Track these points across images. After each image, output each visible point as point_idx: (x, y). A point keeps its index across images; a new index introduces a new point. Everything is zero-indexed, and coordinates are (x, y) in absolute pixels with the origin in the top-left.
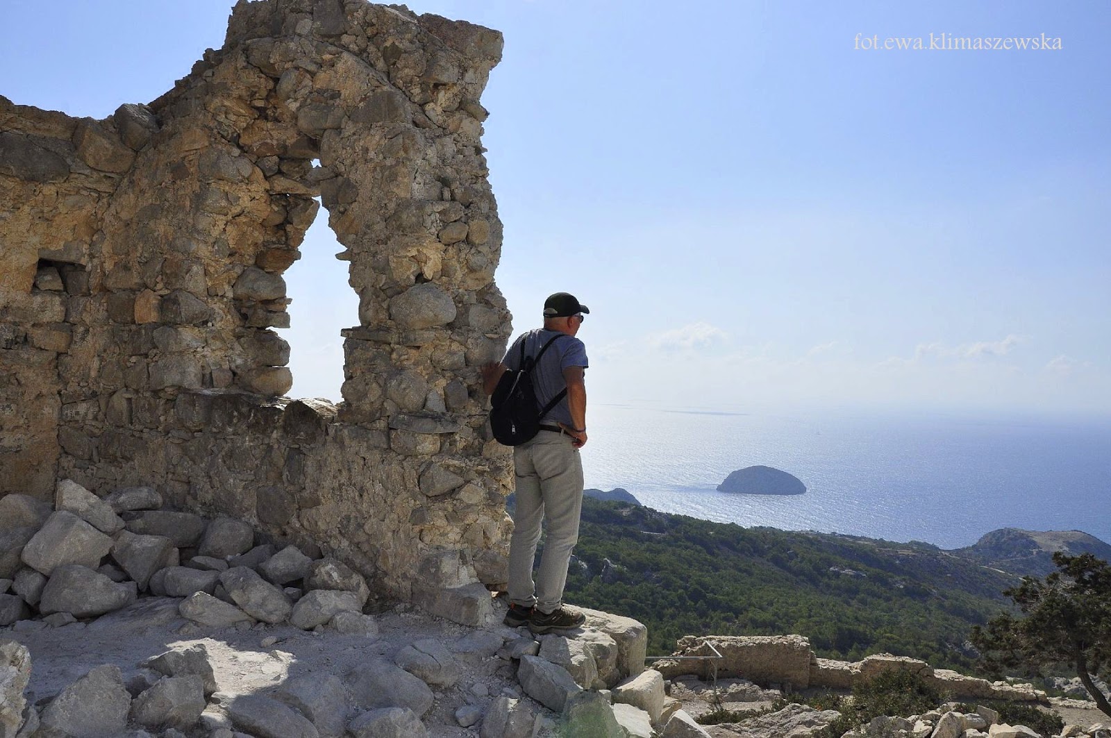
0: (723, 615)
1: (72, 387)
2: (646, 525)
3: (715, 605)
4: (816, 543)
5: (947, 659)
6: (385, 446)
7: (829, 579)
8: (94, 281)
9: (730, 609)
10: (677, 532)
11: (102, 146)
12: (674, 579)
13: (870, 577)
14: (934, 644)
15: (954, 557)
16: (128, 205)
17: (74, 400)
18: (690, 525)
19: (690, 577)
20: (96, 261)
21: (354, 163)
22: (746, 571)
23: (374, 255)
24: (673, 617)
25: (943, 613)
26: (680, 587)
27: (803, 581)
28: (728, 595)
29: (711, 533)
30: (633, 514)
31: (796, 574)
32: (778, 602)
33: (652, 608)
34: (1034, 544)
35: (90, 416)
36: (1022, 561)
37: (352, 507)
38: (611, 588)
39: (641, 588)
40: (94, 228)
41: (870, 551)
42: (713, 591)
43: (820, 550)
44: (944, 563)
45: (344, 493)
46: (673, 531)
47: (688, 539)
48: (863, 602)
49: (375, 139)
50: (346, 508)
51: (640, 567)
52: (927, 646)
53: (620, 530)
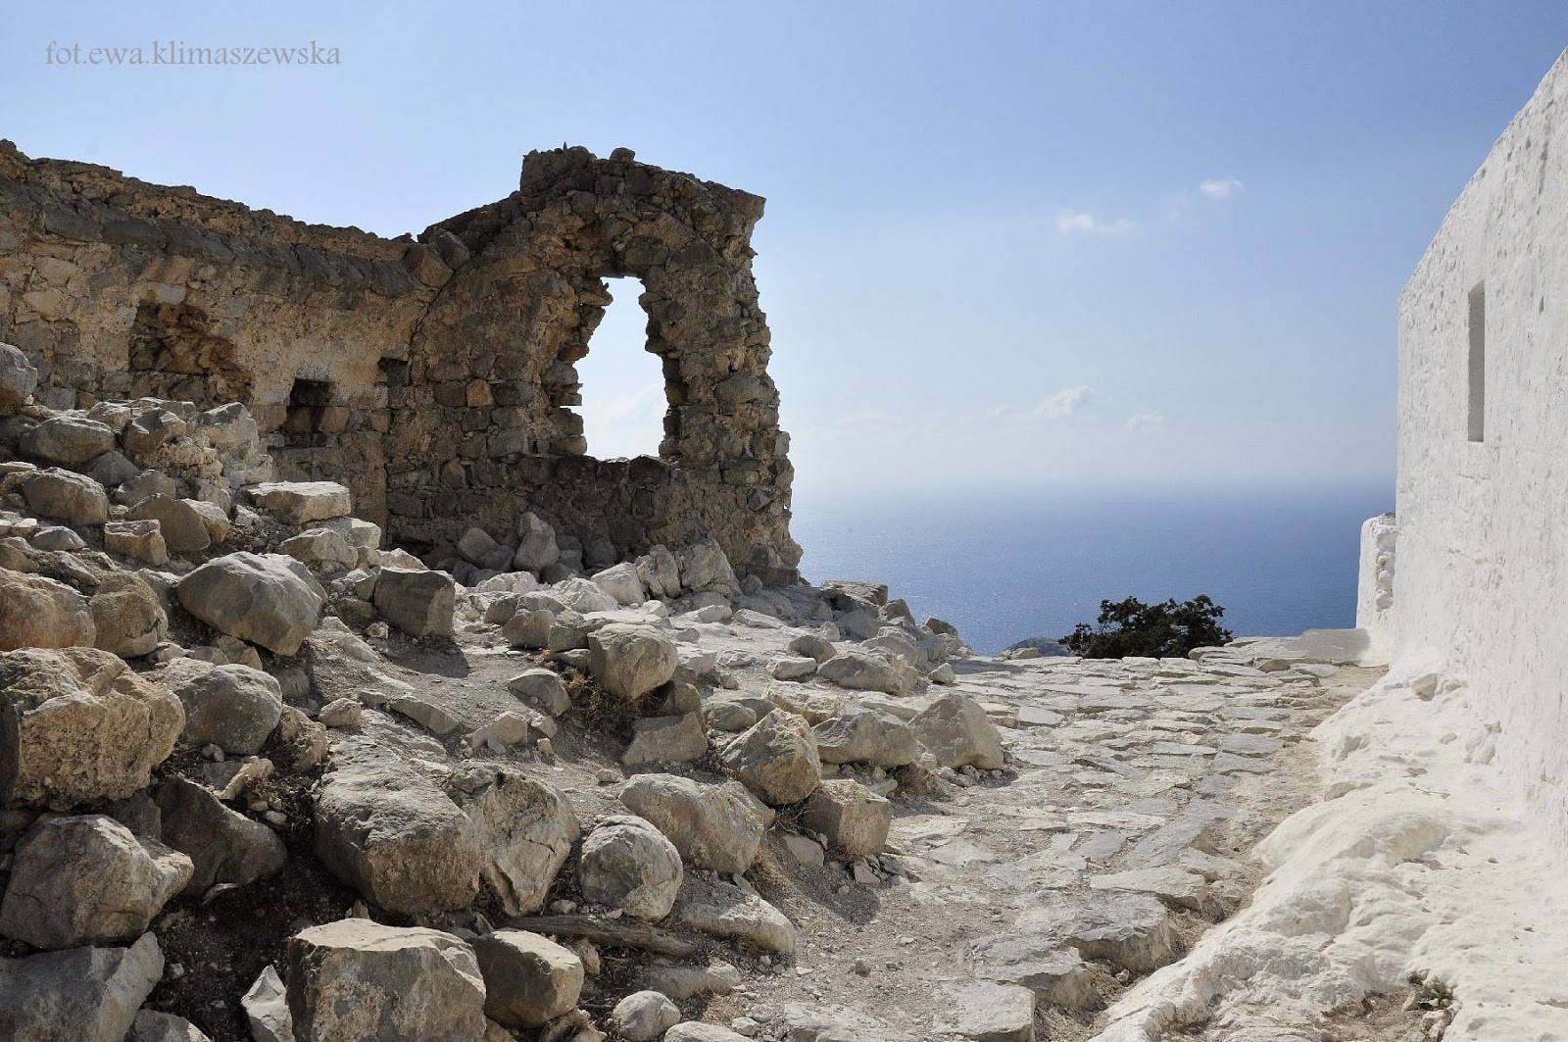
1: (399, 460)
6: (720, 480)
8: (417, 374)
11: (433, 268)
16: (450, 313)
17: (403, 471)
20: (417, 357)
21: (680, 291)
23: (703, 355)
35: (423, 481)
37: (696, 524)
40: (416, 332)
45: (688, 514)
49: (696, 276)
50: (689, 525)
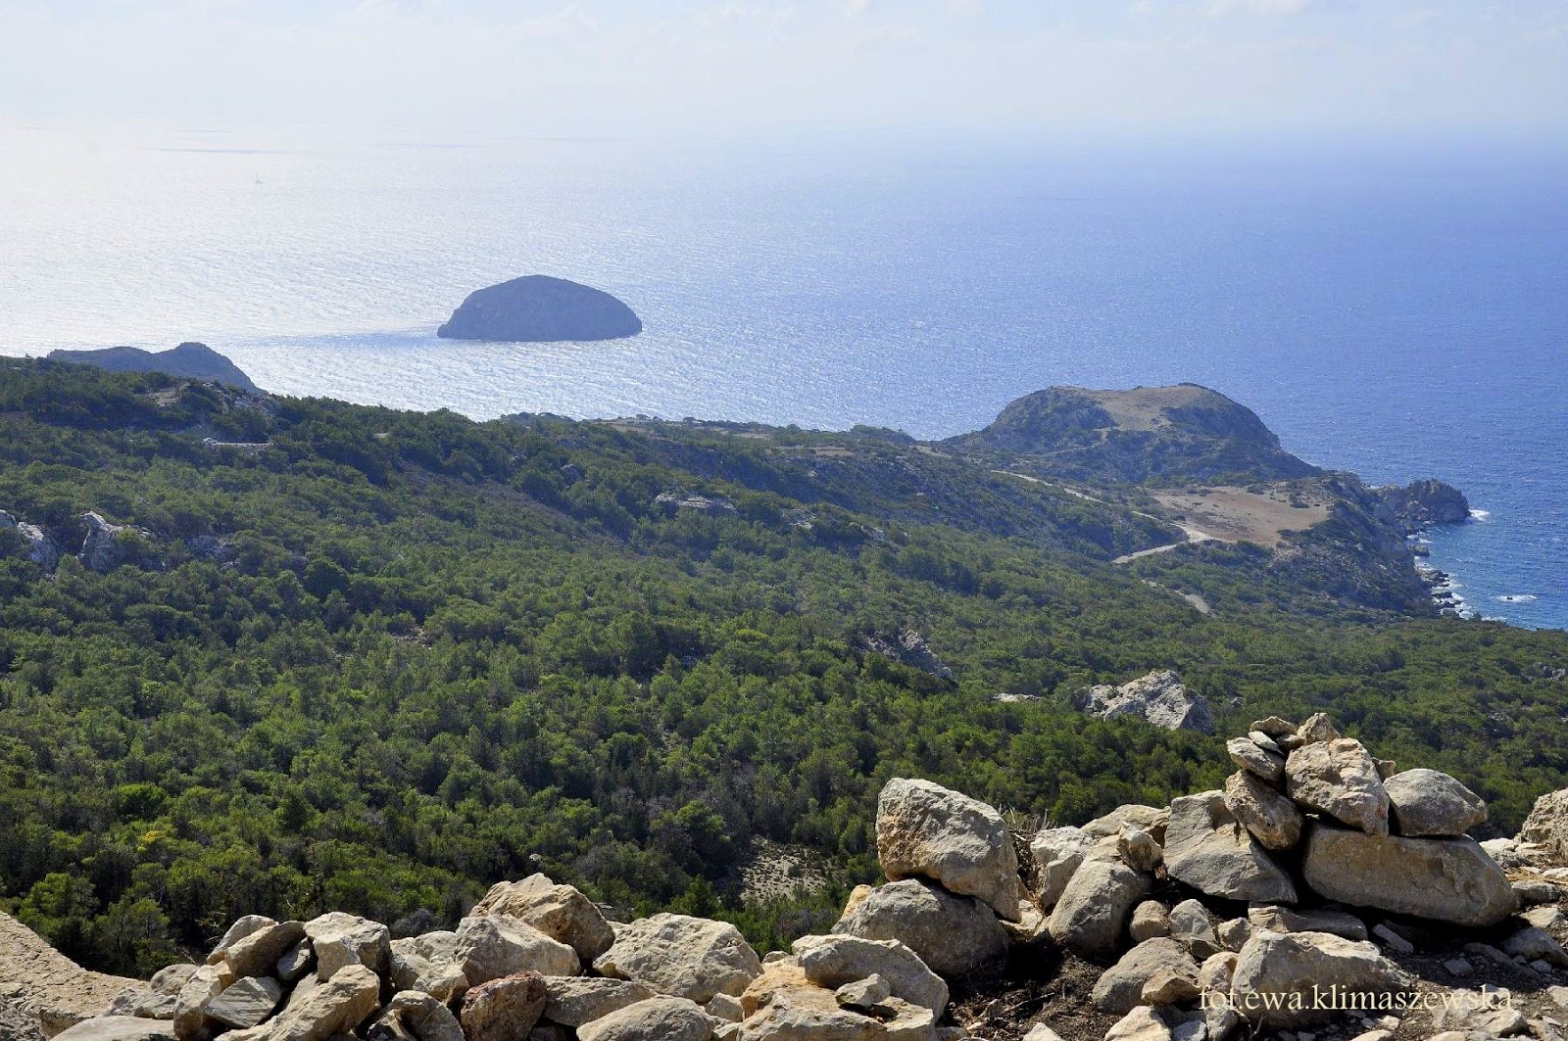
0: (387, 620)
2: (218, 426)
3: (367, 600)
4: (633, 442)
5: (864, 671)
7: (654, 519)
9: (404, 605)
10: (296, 438)
12: (271, 547)
13: (741, 511)
14: (841, 645)
15: (939, 455)
18: (330, 420)
19: (310, 539)
22: (461, 516)
24: (261, 635)
25: (891, 575)
26: (283, 566)
27: (595, 529)
28: (402, 572)
29: (382, 435)
30: (185, 400)
31: (579, 515)
32: (517, 579)
33: (213, 618)
34: (1105, 418)
36: (1080, 454)
38: (103, 583)
39: (185, 573)
41: (756, 454)
42: (364, 568)
43: (642, 460)
44: (910, 468)
46: (285, 438)
47: (323, 452)
48: (726, 565)
51: (186, 526)
52: (823, 647)
53: (151, 441)
